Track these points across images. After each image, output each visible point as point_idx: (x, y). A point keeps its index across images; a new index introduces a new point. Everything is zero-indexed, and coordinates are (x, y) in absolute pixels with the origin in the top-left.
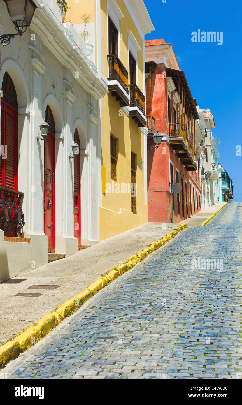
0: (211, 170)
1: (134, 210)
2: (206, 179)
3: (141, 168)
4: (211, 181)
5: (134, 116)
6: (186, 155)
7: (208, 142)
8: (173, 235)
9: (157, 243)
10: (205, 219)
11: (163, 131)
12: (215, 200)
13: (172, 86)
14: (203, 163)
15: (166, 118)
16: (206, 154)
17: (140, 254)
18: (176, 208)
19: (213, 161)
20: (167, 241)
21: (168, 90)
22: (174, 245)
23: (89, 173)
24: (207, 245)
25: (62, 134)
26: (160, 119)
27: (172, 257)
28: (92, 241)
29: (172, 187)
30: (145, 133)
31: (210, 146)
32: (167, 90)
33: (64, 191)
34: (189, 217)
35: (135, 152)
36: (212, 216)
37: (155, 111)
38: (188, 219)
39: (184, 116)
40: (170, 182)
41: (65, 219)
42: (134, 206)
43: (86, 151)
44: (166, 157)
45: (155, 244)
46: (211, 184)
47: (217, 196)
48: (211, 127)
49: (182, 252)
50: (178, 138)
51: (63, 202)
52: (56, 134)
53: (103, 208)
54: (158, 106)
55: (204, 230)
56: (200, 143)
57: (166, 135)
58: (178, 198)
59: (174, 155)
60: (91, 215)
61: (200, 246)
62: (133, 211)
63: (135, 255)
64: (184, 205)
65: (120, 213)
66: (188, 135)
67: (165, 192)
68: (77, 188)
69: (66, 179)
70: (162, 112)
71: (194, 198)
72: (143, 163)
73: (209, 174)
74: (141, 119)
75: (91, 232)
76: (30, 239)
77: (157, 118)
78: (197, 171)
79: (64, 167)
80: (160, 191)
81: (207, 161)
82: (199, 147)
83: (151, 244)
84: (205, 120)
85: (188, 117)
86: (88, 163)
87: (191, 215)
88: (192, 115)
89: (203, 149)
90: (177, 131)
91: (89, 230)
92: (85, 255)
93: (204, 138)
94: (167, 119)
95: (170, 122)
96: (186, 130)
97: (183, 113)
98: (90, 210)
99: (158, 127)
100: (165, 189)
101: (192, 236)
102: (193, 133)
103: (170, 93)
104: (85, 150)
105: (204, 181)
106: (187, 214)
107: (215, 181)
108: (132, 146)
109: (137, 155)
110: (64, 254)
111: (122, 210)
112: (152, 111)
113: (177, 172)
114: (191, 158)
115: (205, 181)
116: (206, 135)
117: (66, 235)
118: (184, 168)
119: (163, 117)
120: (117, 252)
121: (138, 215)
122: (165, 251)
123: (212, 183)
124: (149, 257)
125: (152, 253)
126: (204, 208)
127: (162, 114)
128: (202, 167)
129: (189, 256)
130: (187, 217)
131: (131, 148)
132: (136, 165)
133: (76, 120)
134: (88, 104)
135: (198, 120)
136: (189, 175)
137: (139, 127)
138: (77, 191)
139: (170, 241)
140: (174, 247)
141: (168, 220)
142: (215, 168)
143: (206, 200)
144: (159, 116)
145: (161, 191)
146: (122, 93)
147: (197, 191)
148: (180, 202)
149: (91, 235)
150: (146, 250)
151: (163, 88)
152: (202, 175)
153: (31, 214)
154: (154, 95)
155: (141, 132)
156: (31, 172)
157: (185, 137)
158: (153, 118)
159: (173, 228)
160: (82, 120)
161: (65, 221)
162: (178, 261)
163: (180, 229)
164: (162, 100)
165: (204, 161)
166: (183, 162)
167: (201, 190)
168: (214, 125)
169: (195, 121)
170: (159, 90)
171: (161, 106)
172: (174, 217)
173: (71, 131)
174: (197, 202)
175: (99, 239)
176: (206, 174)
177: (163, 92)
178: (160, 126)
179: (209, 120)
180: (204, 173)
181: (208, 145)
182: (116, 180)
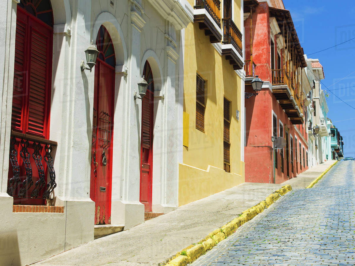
0: (319, 125)
1: (227, 167)
2: (315, 134)
3: (237, 119)
4: (320, 137)
5: (228, 55)
6: (291, 106)
7: (316, 94)
8: (273, 199)
9: (252, 210)
10: (313, 179)
11: (265, 77)
12: (324, 157)
13: (276, 28)
14: (310, 116)
15: (268, 62)
16: (314, 107)
17: (224, 228)
18: (280, 165)
19: (322, 116)
20: (265, 208)
21: (272, 32)
22: (274, 213)
23: (165, 120)
24: (316, 216)
25: (124, 66)
26: (261, 64)
27: (269, 232)
28: (166, 208)
29: (274, 141)
30: (242, 77)
31: (319, 98)
32: (270, 32)
33: (126, 141)
34: (295, 177)
35: (229, 99)
36: (320, 176)
37: (256, 55)
38: (293, 179)
39: (289, 64)
40: (273, 136)
41: (126, 179)
42: (226, 163)
43: (161, 92)
44: (268, 107)
45: (248, 212)
46: (319, 140)
47: (326, 153)
48: (320, 78)
49: (284, 226)
50: (282, 87)
51: (123, 157)
52: (116, 66)
53: (184, 164)
54: (259, 50)
55: (312, 193)
56: (308, 95)
57: (268, 82)
58: (282, 155)
59: (278, 106)
60: (166, 173)
61: (307, 217)
62: (225, 169)
63: (219, 229)
64: (289, 163)
65: (208, 171)
66: (294, 84)
67: (267, 147)
68: (148, 138)
69: (129, 126)
70: (264, 56)
71: (300, 155)
72: (239, 113)
73: (317, 130)
74: (237, 60)
75: (166, 196)
76: (63, 208)
77: (258, 63)
78: (304, 125)
79: (126, 110)
80: (260, 147)
81: (315, 115)
82: (306, 99)
83: (243, 212)
84: (313, 70)
85: (294, 65)
86: (164, 108)
87: (297, 174)
88: (299, 63)
89: (310, 102)
90: (281, 79)
91: (163, 192)
92: (152, 228)
93: (312, 89)
94: (269, 65)
95: (273, 68)
96: (292, 79)
97: (288, 59)
98: (165, 168)
99: (259, 73)
100: (267, 144)
101: (297, 201)
102: (300, 82)
103: (273, 36)
104: (160, 90)
105: (311, 137)
106: (292, 173)
107: (323, 137)
108: (225, 91)
109: (231, 102)
110: (122, 225)
111: (211, 167)
112: (252, 55)
113: (281, 125)
114: (297, 109)
115: (313, 137)
116: (314, 87)
117: (127, 199)
118: (289, 122)
119: (265, 62)
120: (196, 223)
121: (232, 174)
122: (261, 222)
123: (321, 139)
124: (238, 231)
125: (244, 225)
126: (312, 167)
127: (264, 58)
128: (310, 121)
129: (292, 233)
130: (293, 176)
131: (224, 94)
132: (230, 114)
133: (147, 51)
134: (165, 33)
135: (306, 68)
136: (294, 129)
137: (235, 69)
138: (149, 143)
139: (269, 207)
140: (274, 217)
141: (270, 179)
142: (324, 123)
143: (314, 158)
144: (260, 60)
145: (262, 147)
146: (211, 26)
147: (304, 147)
148: (284, 159)
149: (166, 199)
150: (235, 221)
151: (265, 30)
152: (310, 130)
153: (68, 172)
154: (255, 37)
155: (237, 76)
156: (70, 114)
157: (290, 85)
158: (253, 63)
159: (274, 191)
160: (155, 53)
161: (126, 182)
162: (276, 240)
163: (282, 191)
164: (264, 43)
165: (312, 115)
166: (288, 114)
167: (308, 146)
168: (323, 76)
169: (302, 69)
170: (260, 32)
171: (263, 49)
172: (276, 177)
173: (138, 65)
174: (304, 160)
175: (178, 204)
176: (314, 129)
177: (265, 33)
178: (262, 73)
179: (318, 70)
180: (312, 128)
181: (316, 97)
182: (204, 130)
